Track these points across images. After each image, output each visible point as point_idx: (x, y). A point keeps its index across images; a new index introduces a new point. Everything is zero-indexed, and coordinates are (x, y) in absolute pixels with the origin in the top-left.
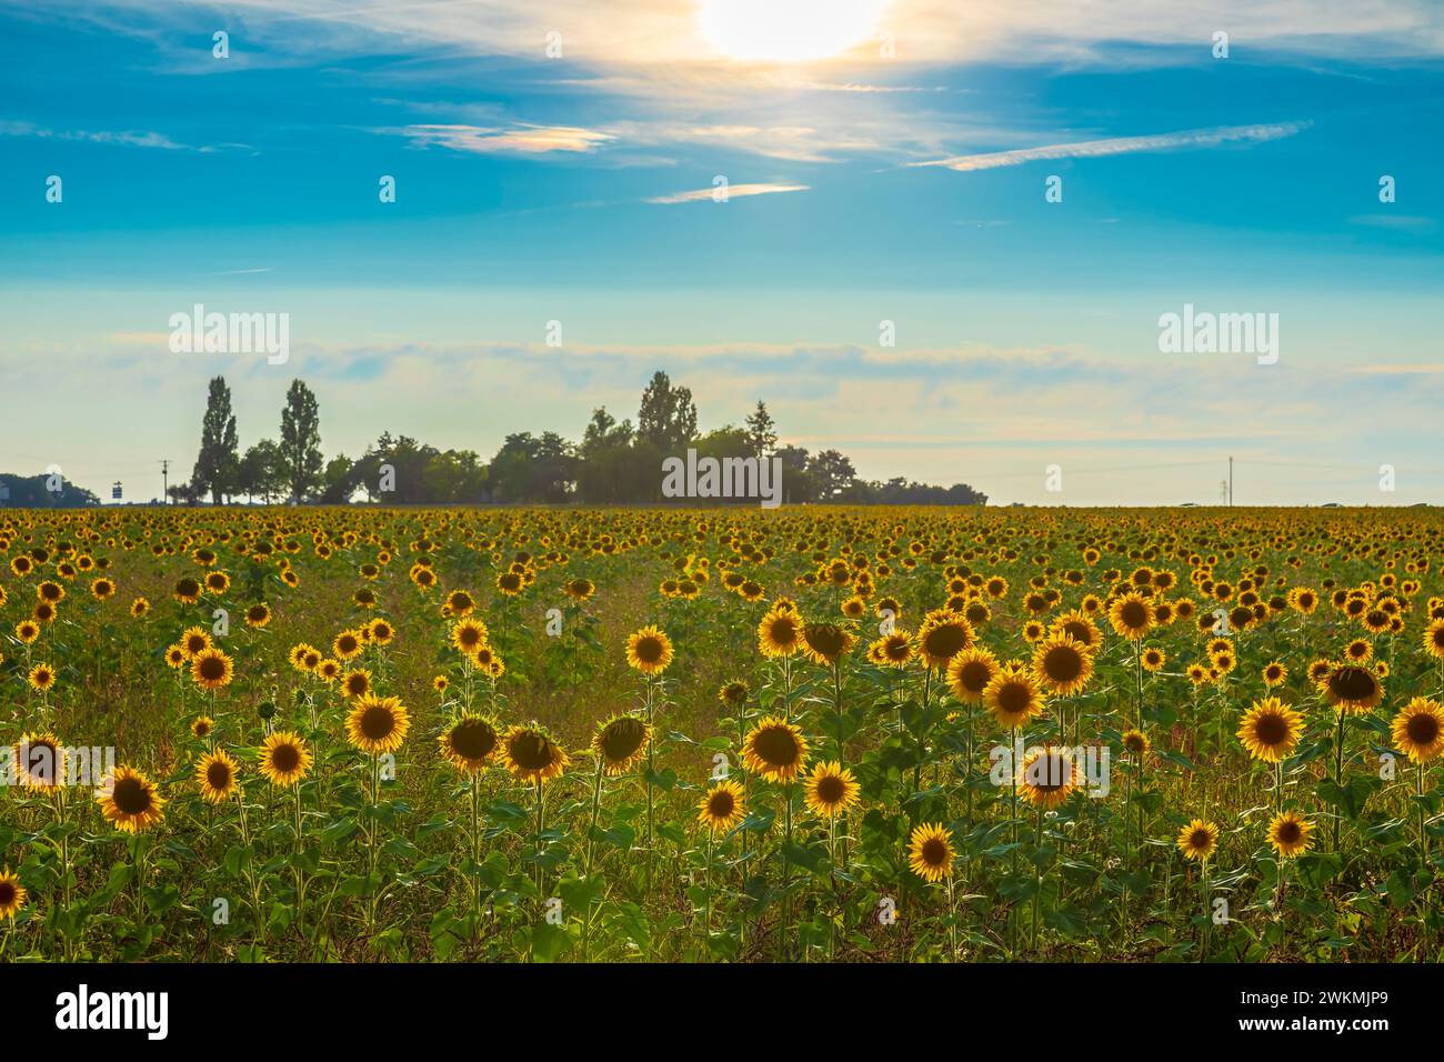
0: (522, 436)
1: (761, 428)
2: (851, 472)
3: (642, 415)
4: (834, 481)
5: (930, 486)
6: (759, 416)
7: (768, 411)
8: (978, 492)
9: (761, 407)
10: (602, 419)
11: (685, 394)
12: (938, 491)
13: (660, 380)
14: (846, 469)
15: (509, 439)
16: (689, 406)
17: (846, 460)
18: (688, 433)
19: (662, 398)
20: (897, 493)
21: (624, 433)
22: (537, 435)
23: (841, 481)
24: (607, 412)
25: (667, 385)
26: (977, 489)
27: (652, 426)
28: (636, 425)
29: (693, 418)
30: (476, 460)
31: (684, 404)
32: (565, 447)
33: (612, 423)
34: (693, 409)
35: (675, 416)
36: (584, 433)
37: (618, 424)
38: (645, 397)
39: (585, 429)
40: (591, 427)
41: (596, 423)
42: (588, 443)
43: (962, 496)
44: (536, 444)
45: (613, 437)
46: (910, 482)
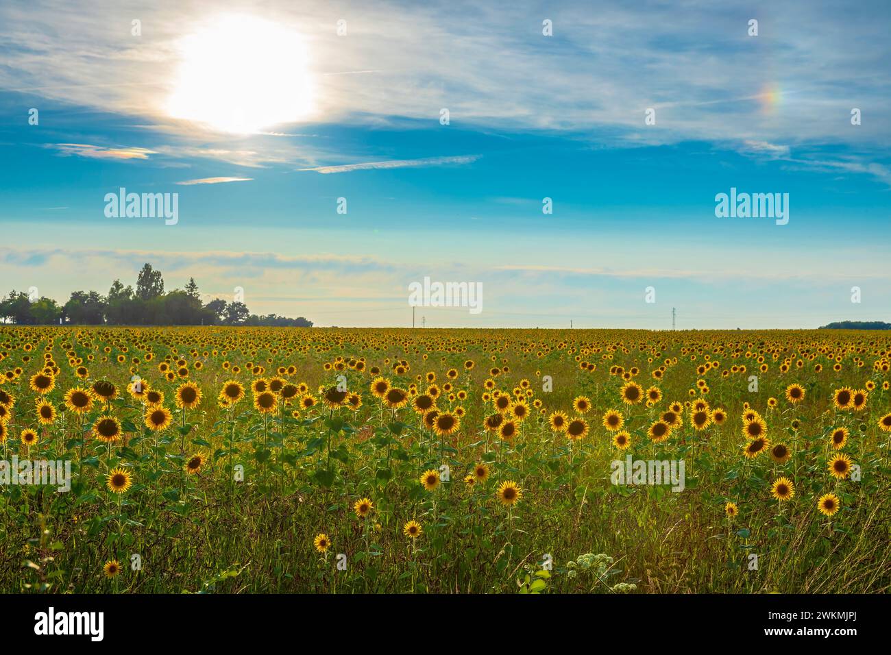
0: (80, 293)
1: (192, 290)
2: (247, 311)
3: (139, 283)
4: (238, 315)
5: (287, 318)
6: (191, 284)
7: (195, 282)
8: (309, 321)
9: (192, 280)
10: (117, 285)
11: (159, 274)
12: (290, 320)
13: (147, 267)
14: (244, 310)
15: (73, 294)
16: (160, 280)
17: (244, 306)
18: (160, 292)
19: (149, 276)
20: (272, 322)
21: (128, 292)
22: (87, 292)
23: (242, 315)
24: (120, 282)
25: (150, 270)
26: (308, 320)
27: (143, 289)
28: (135, 289)
29: (162, 285)
30: (55, 304)
31: (158, 279)
32: (100, 298)
33: (122, 287)
34: (162, 281)
35: (154, 285)
36: (109, 291)
37: (125, 287)
38: (140, 275)
39: (109, 290)
40: (112, 289)
41: (114, 287)
42: (111, 296)
43: (302, 323)
44: (87, 296)
45: (122, 294)
46: (278, 316)
